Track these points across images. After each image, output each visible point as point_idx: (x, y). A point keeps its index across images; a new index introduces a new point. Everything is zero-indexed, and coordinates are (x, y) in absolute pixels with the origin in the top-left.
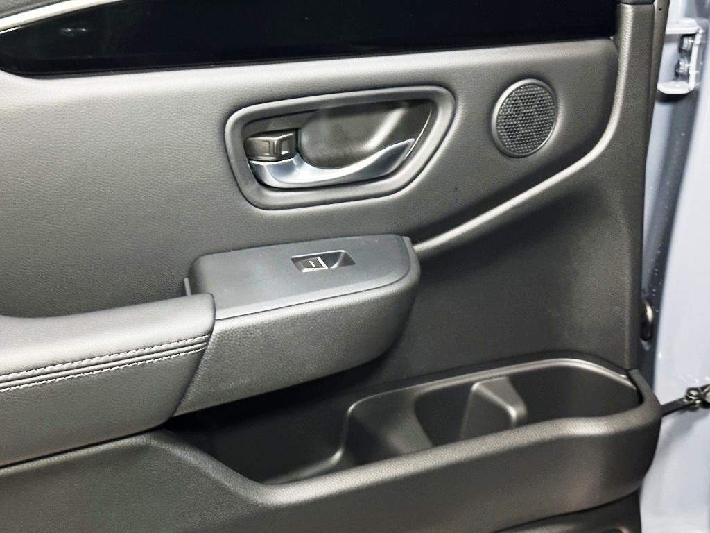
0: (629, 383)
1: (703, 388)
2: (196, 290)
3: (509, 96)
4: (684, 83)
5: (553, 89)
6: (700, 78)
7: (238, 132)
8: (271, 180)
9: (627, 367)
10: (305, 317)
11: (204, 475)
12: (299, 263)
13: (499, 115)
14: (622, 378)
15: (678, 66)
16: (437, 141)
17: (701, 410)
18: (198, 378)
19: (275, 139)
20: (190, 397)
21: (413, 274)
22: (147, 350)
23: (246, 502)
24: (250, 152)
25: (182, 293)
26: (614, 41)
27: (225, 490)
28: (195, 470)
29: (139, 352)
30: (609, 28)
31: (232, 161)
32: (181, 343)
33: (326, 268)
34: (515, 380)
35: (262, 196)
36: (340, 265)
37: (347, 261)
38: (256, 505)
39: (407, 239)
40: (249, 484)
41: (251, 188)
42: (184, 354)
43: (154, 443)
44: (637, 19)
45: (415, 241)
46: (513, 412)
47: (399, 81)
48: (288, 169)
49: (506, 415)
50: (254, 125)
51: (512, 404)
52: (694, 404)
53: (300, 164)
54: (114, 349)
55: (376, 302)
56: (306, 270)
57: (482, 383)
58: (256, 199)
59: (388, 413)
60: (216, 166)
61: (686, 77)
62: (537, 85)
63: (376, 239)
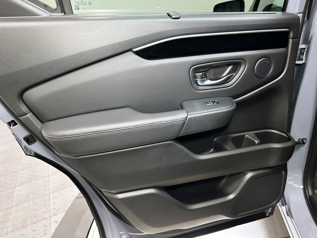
0: (286, 136)
1: (303, 139)
2: (182, 108)
3: (259, 62)
4: (301, 61)
5: (271, 61)
6: (306, 59)
7: (193, 72)
8: (200, 84)
9: (286, 132)
10: (208, 115)
11: (184, 151)
12: (206, 103)
13: (257, 67)
14: (284, 135)
15: (300, 57)
16: (241, 74)
17: (302, 144)
18: (184, 128)
19: (201, 74)
20: (182, 132)
21: (234, 106)
22: (173, 121)
23: (193, 158)
24: (195, 77)
25: (179, 109)
26: (286, 48)
27: (188, 155)
28: (182, 149)
29: (171, 121)
30: (286, 45)
31: (191, 79)
32: (180, 120)
33: (213, 104)
34: (256, 134)
35: (198, 87)
36: (216, 104)
37: (218, 103)
38: (195, 159)
39: (232, 98)
40: (193, 154)
41: (195, 86)
42: (181, 122)
43: (173, 143)
44: (293, 43)
45: (234, 99)
46: (256, 142)
47: (232, 58)
48: (204, 81)
49: (255, 142)
50: (196, 70)
51: (256, 140)
52: (301, 143)
53: (207, 80)
54: (166, 120)
55: (226, 112)
56: (208, 105)
57: (247, 135)
58: (196, 88)
59: (225, 141)
60: (187, 80)
61: (302, 60)
62: (267, 59)
63: (224, 98)
